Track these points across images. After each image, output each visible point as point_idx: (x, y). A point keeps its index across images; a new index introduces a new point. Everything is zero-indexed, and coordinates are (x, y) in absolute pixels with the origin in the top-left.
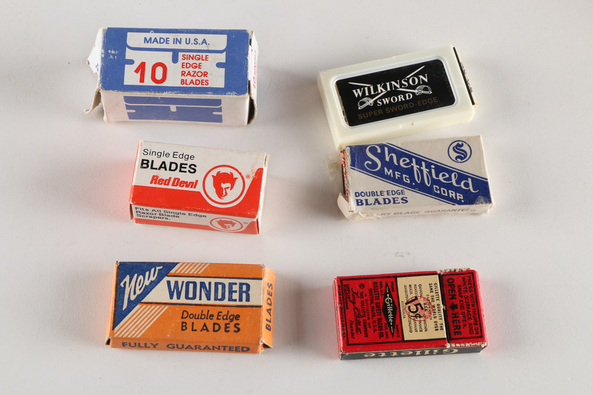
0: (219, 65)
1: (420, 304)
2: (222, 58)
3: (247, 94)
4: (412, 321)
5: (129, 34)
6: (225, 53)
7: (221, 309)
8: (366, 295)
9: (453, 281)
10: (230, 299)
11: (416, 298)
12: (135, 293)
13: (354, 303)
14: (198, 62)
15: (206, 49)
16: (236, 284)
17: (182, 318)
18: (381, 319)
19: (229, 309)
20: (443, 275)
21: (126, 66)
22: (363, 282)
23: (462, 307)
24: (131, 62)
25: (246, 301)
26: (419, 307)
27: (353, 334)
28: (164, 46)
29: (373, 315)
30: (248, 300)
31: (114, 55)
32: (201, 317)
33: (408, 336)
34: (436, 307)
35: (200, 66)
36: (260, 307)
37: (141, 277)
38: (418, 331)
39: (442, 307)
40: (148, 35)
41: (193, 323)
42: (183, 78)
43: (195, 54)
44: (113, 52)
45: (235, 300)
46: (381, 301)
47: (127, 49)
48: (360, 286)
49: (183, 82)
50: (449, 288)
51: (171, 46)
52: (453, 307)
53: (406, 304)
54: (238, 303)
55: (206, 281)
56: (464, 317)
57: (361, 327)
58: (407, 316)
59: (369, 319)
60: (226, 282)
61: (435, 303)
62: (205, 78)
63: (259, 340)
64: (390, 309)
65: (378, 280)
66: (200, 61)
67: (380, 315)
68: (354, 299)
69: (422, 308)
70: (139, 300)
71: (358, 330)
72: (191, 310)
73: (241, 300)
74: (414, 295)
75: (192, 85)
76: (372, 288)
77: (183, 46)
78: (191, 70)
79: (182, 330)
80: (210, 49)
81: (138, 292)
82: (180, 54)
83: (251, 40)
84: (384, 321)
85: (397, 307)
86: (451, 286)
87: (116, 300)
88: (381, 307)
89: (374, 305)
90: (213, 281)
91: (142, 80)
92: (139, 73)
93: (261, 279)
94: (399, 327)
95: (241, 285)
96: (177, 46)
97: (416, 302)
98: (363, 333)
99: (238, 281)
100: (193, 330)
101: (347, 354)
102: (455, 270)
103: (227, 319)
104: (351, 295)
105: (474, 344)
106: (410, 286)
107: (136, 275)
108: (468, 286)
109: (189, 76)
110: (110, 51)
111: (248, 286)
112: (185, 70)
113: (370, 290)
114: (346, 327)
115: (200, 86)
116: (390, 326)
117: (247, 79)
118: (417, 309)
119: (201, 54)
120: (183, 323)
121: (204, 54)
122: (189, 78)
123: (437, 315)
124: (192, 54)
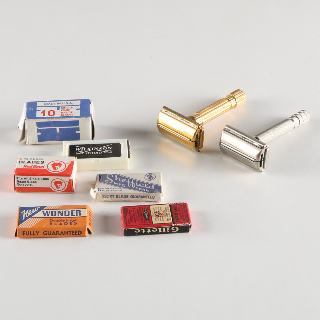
0: (77, 109)
1: (160, 213)
2: (79, 107)
3: (90, 117)
4: (157, 218)
5: (37, 103)
6: (80, 106)
7: (68, 218)
8: (135, 211)
9: (176, 206)
10: (72, 215)
11: (159, 211)
12: (28, 215)
13: (130, 214)
14: (68, 109)
15: (71, 105)
16: (74, 211)
17: (50, 221)
18: (142, 218)
19: (71, 218)
20: (171, 205)
21: (37, 112)
22: (134, 207)
23: (180, 214)
24: (39, 110)
25: (79, 215)
26: (160, 214)
27: (129, 223)
28: (53, 105)
29: (139, 217)
30: (80, 215)
31: (31, 109)
32: (59, 221)
33: (154, 222)
34: (168, 214)
35: (69, 110)
36: (86, 216)
37: (31, 211)
38: (160, 221)
39: (171, 214)
40: (46, 103)
41: (55, 223)
42: (62, 114)
43: (67, 107)
44: (31, 108)
45: (74, 216)
46: (142, 212)
47: (37, 107)
48: (133, 209)
49: (62, 115)
50: (175, 209)
51: (56, 105)
52: (176, 214)
53: (154, 213)
54: (76, 216)
55: (61, 211)
56: (181, 216)
57: (133, 220)
58: (154, 217)
59: (137, 218)
60: (70, 210)
61: (168, 213)
62: (72, 113)
63: (86, 226)
64: (146, 215)
65: (141, 207)
66: (69, 109)
67: (142, 217)
68: (130, 212)
69: (161, 214)
70: (30, 217)
71: (131, 221)
72: (53, 219)
73: (77, 215)
74: (158, 210)
75: (66, 116)
76: (138, 209)
77: (62, 105)
78: (65, 111)
79: (50, 225)
80: (73, 105)
81: (29, 215)
82: (60, 107)
83: (91, 103)
84: (144, 218)
85: (150, 214)
86: (175, 208)
87: (19, 217)
88: (143, 214)
89: (139, 214)
90: (64, 211)
91: (44, 115)
92: (43, 113)
93: (86, 209)
94: (151, 220)
95: (77, 211)
96: (59, 105)
97: (159, 213)
98: (134, 222)
99: (75, 210)
100: (55, 225)
101: (127, 229)
102: (177, 203)
103: (71, 221)
104: (128, 211)
105: (185, 224)
106: (156, 208)
107: (28, 210)
108: (183, 208)
109: (64, 113)
110: (30, 108)
111: (80, 211)
112: (63, 111)
113: (137, 210)
114: (126, 221)
115: (70, 116)
116: (146, 220)
117: (90, 113)
118: (159, 215)
119: (69, 107)
120: (50, 223)
121: (71, 107)
122: (64, 114)
123: (168, 216)
124: (65, 107)
